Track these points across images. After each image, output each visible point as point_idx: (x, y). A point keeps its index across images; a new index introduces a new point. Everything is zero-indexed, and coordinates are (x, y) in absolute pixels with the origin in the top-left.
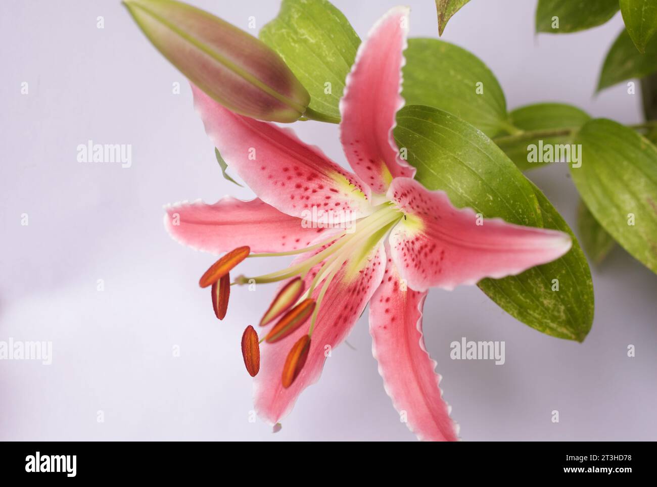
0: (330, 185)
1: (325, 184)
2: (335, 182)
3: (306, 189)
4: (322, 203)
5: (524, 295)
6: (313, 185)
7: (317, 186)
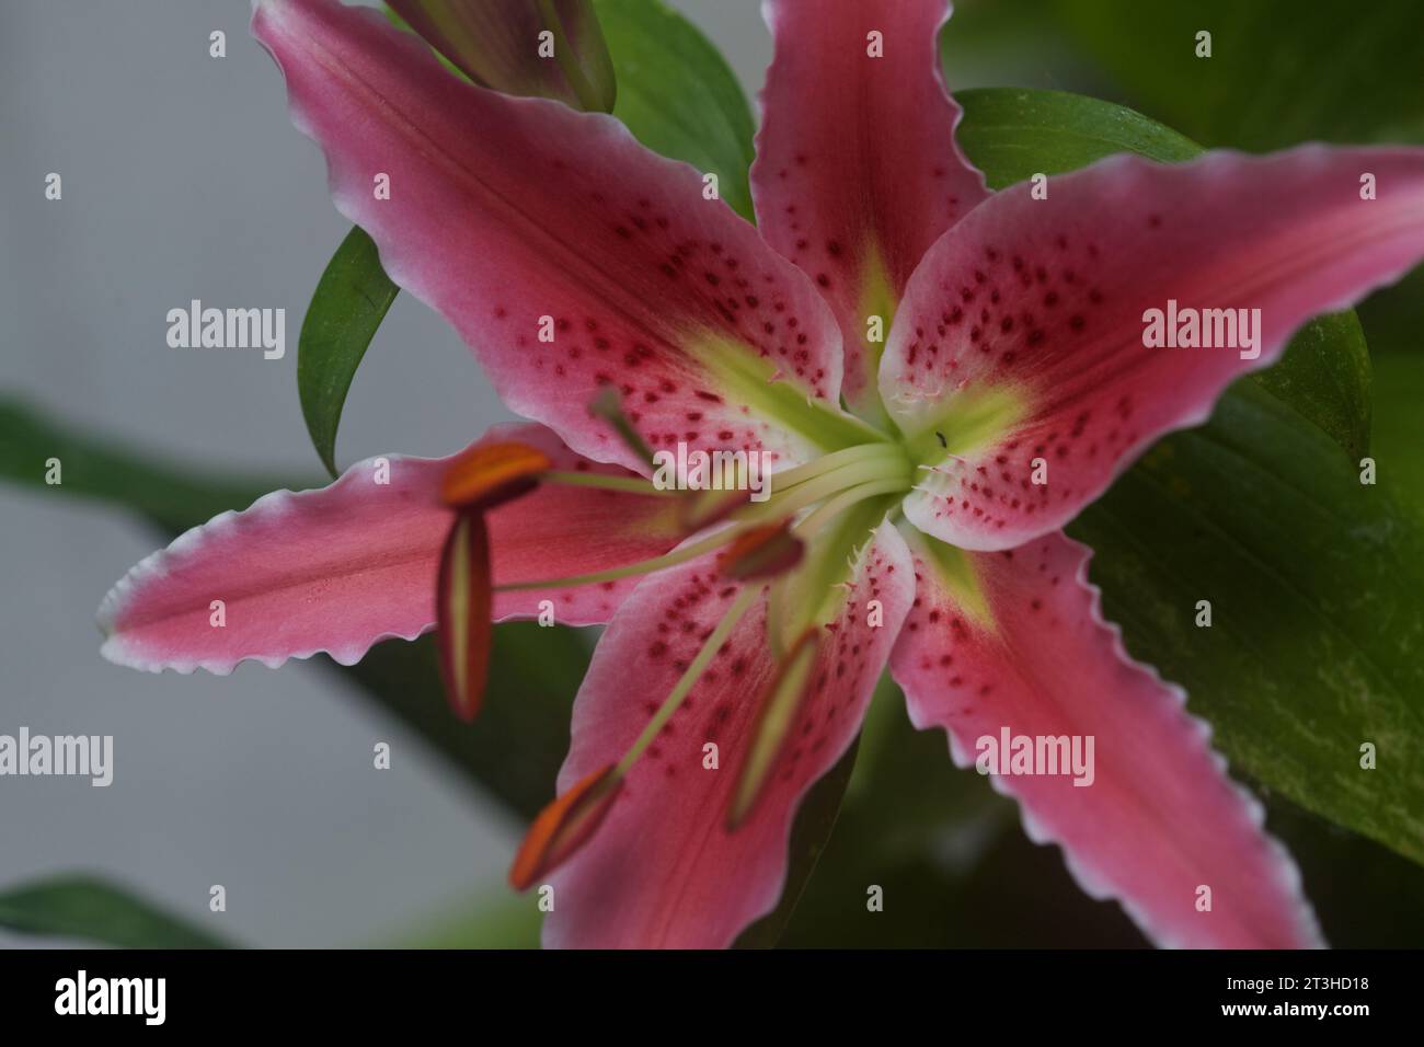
0: (693, 381)
1: (678, 378)
2: (705, 373)
3: (629, 390)
4: (681, 432)
5: (1312, 723)
6: (644, 380)
7: (656, 383)
